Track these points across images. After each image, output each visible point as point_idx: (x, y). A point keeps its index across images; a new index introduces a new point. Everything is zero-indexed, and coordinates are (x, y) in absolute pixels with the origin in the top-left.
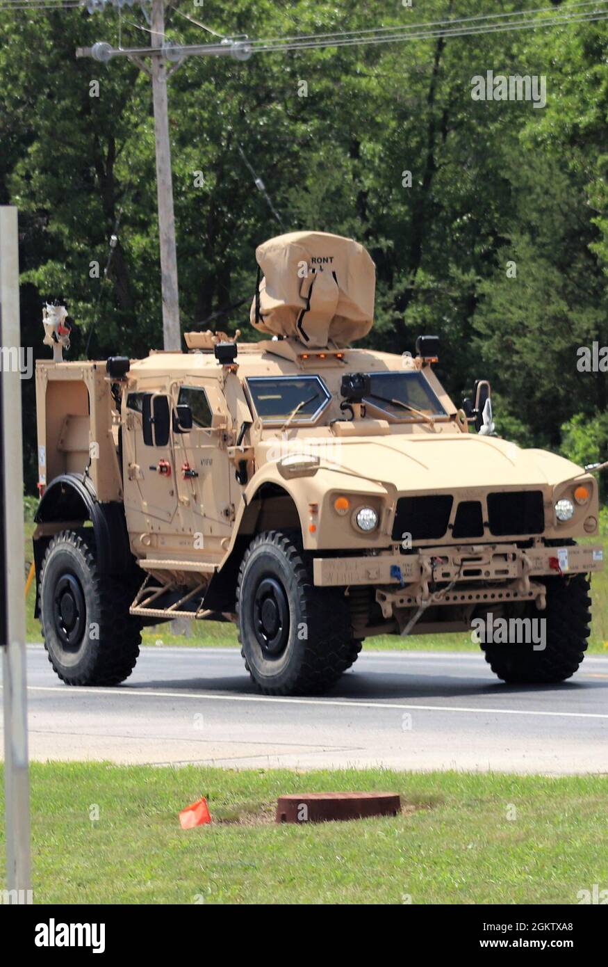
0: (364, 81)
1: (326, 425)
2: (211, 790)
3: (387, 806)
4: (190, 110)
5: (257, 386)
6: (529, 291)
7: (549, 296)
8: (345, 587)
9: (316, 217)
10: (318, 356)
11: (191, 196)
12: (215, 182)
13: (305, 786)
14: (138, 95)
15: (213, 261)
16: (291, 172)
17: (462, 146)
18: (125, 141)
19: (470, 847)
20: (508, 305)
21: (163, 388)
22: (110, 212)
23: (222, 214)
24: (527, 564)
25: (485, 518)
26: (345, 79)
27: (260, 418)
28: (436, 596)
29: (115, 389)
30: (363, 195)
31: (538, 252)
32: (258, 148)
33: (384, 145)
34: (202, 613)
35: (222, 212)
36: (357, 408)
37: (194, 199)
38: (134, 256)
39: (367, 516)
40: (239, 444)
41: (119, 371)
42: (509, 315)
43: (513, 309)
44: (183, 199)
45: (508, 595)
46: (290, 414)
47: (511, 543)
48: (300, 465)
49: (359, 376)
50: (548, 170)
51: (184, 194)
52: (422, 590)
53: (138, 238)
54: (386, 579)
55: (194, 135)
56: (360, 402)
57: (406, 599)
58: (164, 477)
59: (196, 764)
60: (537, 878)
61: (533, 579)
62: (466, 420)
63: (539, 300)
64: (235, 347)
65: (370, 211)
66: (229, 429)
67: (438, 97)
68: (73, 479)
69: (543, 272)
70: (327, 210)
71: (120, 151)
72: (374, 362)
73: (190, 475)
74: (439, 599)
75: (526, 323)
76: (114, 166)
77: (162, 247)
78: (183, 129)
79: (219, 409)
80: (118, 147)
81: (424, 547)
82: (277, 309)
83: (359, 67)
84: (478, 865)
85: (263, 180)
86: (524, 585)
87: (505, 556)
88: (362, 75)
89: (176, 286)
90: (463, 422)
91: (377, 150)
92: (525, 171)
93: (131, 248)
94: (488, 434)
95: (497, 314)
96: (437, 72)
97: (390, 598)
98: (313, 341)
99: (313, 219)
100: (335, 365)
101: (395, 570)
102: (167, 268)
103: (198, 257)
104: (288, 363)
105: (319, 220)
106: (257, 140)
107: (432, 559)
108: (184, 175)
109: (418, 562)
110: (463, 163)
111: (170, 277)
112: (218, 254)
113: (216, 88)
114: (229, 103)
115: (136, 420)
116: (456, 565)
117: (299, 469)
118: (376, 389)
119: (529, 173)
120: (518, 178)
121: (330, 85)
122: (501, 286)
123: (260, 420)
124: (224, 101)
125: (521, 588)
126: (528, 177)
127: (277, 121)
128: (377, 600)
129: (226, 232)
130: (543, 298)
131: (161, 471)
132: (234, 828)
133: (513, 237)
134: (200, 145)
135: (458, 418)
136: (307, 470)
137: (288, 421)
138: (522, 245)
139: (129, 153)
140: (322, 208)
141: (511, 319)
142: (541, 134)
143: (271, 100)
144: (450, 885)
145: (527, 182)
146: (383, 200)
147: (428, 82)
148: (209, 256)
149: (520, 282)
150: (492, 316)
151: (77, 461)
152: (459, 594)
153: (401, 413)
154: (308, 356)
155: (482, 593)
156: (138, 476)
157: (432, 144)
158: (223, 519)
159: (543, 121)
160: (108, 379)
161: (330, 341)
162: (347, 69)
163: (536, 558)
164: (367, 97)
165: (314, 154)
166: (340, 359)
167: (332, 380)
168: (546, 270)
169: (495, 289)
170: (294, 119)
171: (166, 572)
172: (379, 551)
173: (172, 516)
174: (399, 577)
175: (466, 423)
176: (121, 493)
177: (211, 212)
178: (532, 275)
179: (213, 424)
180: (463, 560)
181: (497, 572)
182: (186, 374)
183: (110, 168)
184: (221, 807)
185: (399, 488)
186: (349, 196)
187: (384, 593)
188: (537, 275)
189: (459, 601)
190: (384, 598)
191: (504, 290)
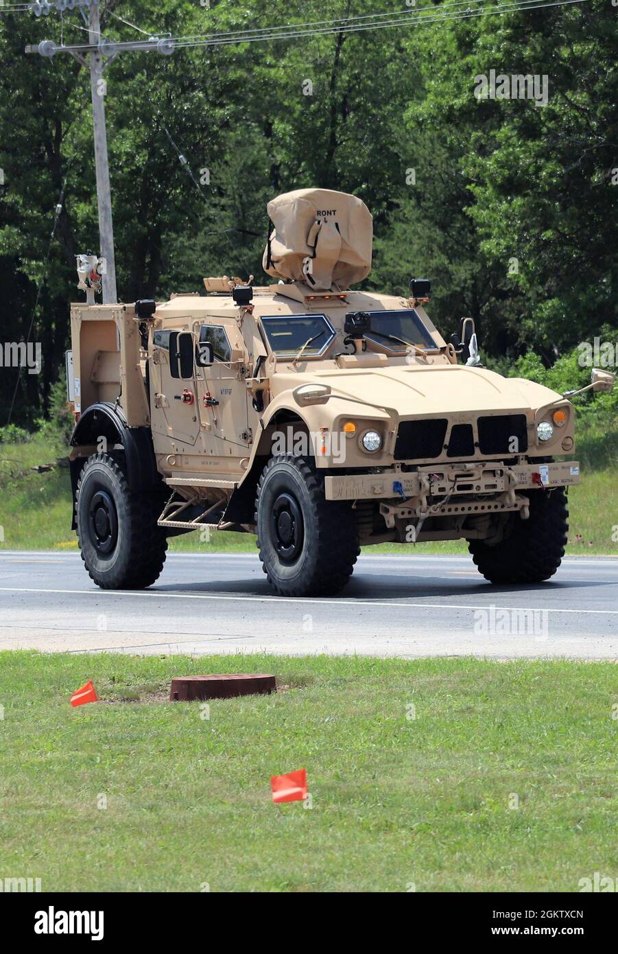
0: (273, 71)
1: (331, 359)
2: (117, 674)
3: (264, 686)
4: (125, 97)
5: (270, 324)
6: (415, 247)
7: (432, 251)
8: (351, 502)
9: (235, 187)
10: (323, 297)
11: (126, 170)
12: (147, 158)
13: (198, 669)
14: (81, 84)
15: (145, 225)
16: (212, 149)
17: (360, 126)
18: (70, 124)
19: (327, 720)
20: (397, 259)
21: (186, 326)
22: (58, 185)
23: (153, 184)
24: (513, 480)
25: (476, 439)
26: (257, 69)
27: (274, 353)
28: (434, 508)
29: (143, 328)
30: (275, 168)
31: (423, 214)
32: (183, 129)
33: (293, 125)
34: (223, 525)
35: (153, 183)
36: (359, 342)
37: (129, 172)
38: (79, 221)
39: (372, 438)
40: (255, 376)
41: (146, 312)
42: (399, 268)
43: (402, 263)
44: (120, 172)
45: (496, 507)
46: (300, 349)
47: (499, 461)
48: (313, 394)
49: (360, 314)
50: (430, 145)
51: (121, 168)
52: (421, 503)
53: (82, 205)
54: (389, 493)
55: (129, 119)
56: (362, 338)
57: (406, 511)
58: (187, 405)
59: (108, 651)
60: (379, 746)
61: (517, 492)
62: (454, 352)
63: (423, 255)
64: (251, 290)
65: (282, 181)
66: (246, 362)
67: (339, 84)
68: (105, 407)
69: (427, 231)
70: (244, 180)
71: (66, 133)
72: (372, 302)
73: (211, 403)
74: (435, 510)
75: (413, 275)
76: (61, 145)
77: (99, 213)
78: (119, 113)
79: (237, 345)
80: (64, 129)
81: (422, 466)
82: (286, 256)
83: (269, 59)
84: (330, 735)
85: (187, 156)
86: (510, 498)
87: (493, 472)
88: (270, 66)
89: (112, 247)
90: (451, 355)
91: (287, 129)
92: (411, 146)
93: (76, 213)
94: (474, 365)
95: (388, 267)
96: (338, 63)
97: (392, 510)
98: (318, 285)
99: (233, 188)
100: (339, 305)
101: (397, 485)
102: (105, 231)
103: (133, 221)
104: (297, 304)
105: (238, 188)
106: (181, 122)
107: (429, 475)
108: (121, 152)
109: (417, 478)
110: (361, 140)
111: (107, 239)
112: (149, 219)
113: (147, 78)
114: (159, 91)
115: (161, 355)
116: (450, 480)
117: (314, 397)
118: (376, 326)
119: (414, 148)
120: (405, 151)
121: (245, 75)
122: (391, 243)
123: (274, 355)
124: (154, 89)
125: (508, 501)
126: (413, 151)
127: (199, 107)
128: (381, 512)
129: (157, 200)
130: (428, 253)
131: (185, 400)
132: (133, 705)
133: (401, 202)
134: (134, 127)
135: (447, 350)
136: (321, 398)
137: (299, 355)
138: (409, 208)
139: (74, 134)
140: (240, 179)
141: (399, 271)
142: (421, 115)
143: (194, 88)
144: (305, 753)
145: (413, 155)
146: (293, 172)
147: (331, 71)
148: (142, 220)
149: (408, 239)
150: (383, 269)
151: (109, 391)
152: (453, 507)
153: (396, 347)
154: (315, 297)
155: (473, 505)
156: (164, 404)
157: (334, 123)
158: (242, 442)
159: (425, 104)
160: (137, 319)
161: (333, 284)
162: (257, 60)
163: (521, 474)
164: (276, 85)
165: (231, 134)
166: (343, 300)
167: (336, 318)
168: (430, 229)
169: (387, 245)
170: (214, 105)
171: (189, 488)
172: (383, 469)
173: (195, 439)
174: (400, 492)
175: (455, 355)
176: (148, 419)
177: (144, 183)
178: (418, 233)
179: (231, 359)
180: (457, 476)
181: (487, 487)
182: (208, 314)
183: (58, 147)
184: (124, 688)
185: (400, 413)
186: (264, 169)
187: (388, 507)
188: (422, 234)
189: (453, 513)
190: (387, 511)
191: (394, 246)
